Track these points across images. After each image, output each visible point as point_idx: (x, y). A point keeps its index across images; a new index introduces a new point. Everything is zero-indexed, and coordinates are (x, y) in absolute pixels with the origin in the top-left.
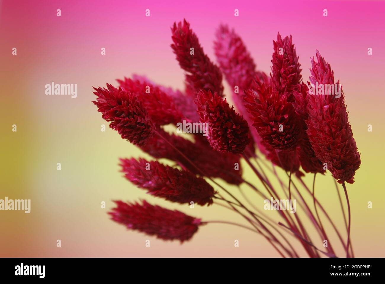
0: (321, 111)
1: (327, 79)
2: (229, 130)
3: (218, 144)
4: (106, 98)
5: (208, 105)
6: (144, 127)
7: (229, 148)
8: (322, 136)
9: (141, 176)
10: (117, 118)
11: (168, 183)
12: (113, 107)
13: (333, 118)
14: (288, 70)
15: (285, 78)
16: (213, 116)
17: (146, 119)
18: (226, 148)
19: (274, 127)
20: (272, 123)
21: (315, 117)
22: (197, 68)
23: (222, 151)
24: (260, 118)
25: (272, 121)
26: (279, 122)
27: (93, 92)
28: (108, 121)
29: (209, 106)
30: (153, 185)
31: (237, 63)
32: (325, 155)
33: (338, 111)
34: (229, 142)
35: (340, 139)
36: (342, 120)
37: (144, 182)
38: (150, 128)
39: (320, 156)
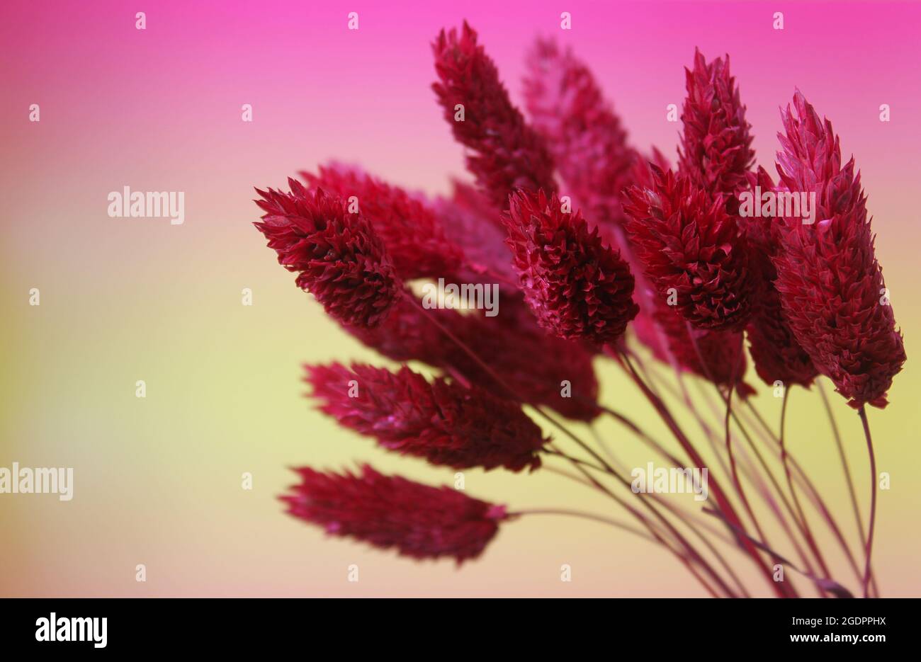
0: (812, 234)
1: (825, 156)
2: (589, 286)
3: (561, 321)
4: (289, 213)
5: (539, 226)
6: (380, 283)
7: (589, 330)
8: (815, 294)
9: (369, 405)
10: (316, 263)
11: (436, 418)
12: (304, 236)
13: (842, 251)
14: (724, 139)
15: (718, 159)
16: (551, 252)
17: (384, 263)
18: (581, 330)
19: (698, 276)
20: (694, 266)
21: (796, 248)
22: (496, 138)
23: (572, 336)
24: (664, 256)
25: (693, 262)
26: (709, 263)
27: (256, 201)
28: (292, 270)
29: (542, 227)
30: (397, 424)
31: (583, 128)
32: (821, 340)
33: (854, 233)
34: (590, 314)
35: (860, 299)
36: (863, 255)
37: (376, 419)
38: (394, 286)
39: (808, 342)
